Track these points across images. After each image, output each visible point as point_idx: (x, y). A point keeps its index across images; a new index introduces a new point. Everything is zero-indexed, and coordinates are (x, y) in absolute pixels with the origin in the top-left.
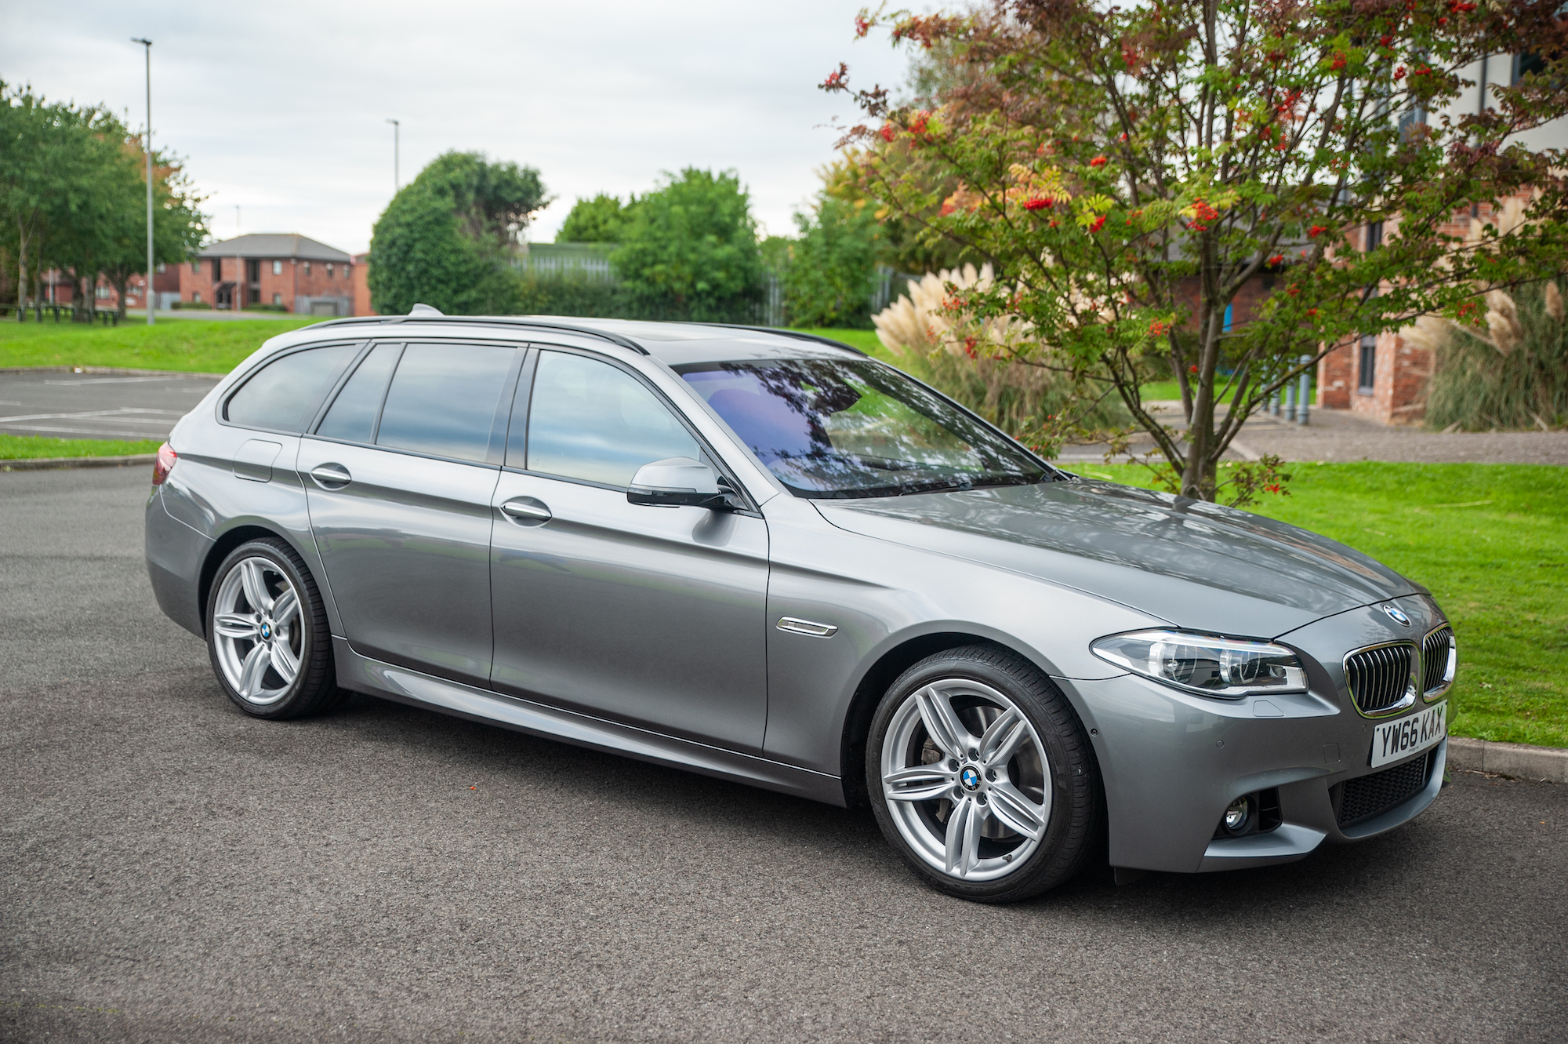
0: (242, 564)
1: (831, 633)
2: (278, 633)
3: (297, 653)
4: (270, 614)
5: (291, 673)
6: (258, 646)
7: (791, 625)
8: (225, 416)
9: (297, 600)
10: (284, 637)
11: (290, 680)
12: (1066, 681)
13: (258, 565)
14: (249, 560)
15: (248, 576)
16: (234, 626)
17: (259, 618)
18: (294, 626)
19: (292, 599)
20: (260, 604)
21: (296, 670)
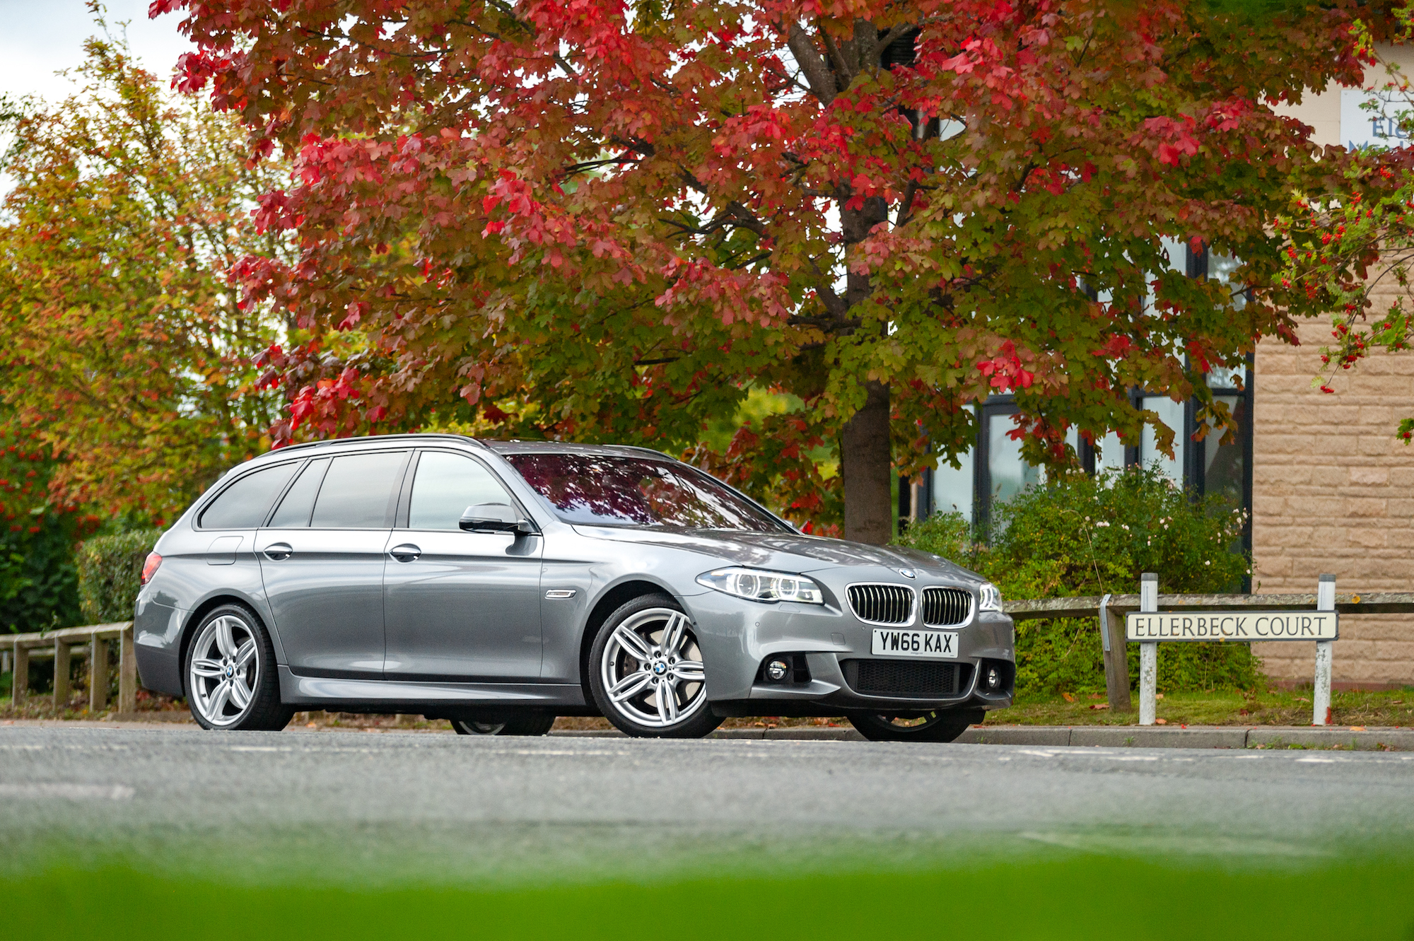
0: (217, 620)
1: (573, 595)
2: (238, 673)
3: (251, 688)
4: (234, 659)
5: (245, 701)
6: (222, 683)
7: (551, 595)
8: (199, 524)
9: (255, 648)
10: (243, 675)
11: (244, 707)
12: (681, 596)
13: (229, 622)
14: (223, 618)
15: (220, 629)
16: (206, 668)
17: (225, 662)
18: (251, 666)
19: (252, 646)
20: (227, 651)
21: (249, 700)
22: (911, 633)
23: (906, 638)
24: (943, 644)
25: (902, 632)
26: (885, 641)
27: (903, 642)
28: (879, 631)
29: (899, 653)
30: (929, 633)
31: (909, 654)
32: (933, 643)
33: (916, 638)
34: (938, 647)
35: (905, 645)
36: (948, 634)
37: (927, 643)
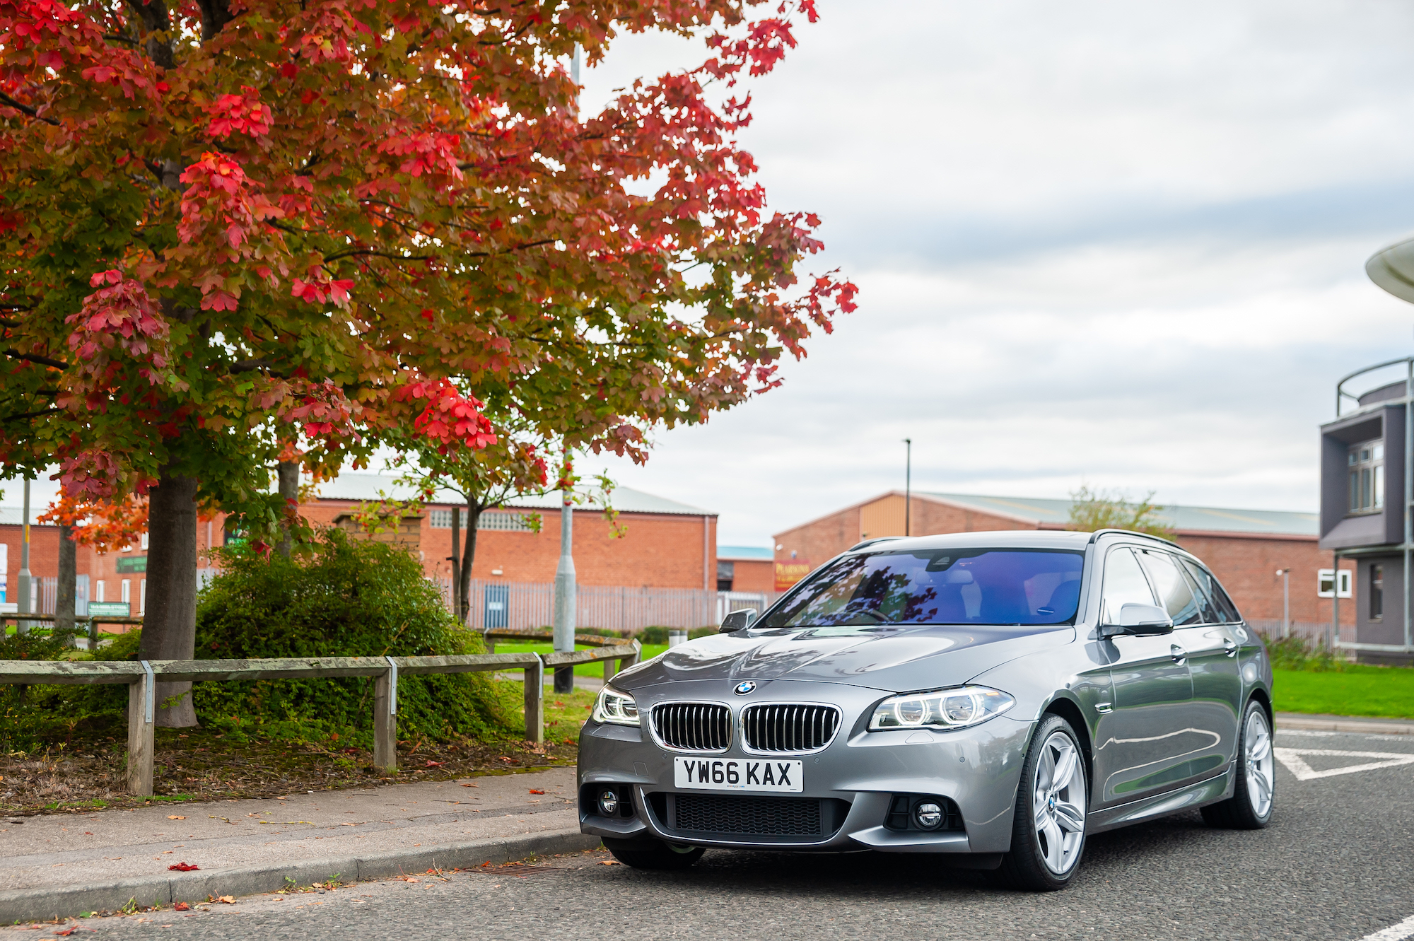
22: (725, 761)
23: (718, 768)
24: (777, 775)
25: (712, 761)
26: (690, 771)
27: (715, 773)
28: (682, 759)
29: (710, 786)
30: (753, 763)
31: (725, 786)
32: (760, 773)
33: (732, 768)
34: (769, 777)
35: (718, 777)
36: (784, 763)
37: (751, 774)
